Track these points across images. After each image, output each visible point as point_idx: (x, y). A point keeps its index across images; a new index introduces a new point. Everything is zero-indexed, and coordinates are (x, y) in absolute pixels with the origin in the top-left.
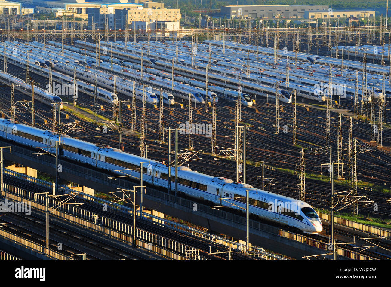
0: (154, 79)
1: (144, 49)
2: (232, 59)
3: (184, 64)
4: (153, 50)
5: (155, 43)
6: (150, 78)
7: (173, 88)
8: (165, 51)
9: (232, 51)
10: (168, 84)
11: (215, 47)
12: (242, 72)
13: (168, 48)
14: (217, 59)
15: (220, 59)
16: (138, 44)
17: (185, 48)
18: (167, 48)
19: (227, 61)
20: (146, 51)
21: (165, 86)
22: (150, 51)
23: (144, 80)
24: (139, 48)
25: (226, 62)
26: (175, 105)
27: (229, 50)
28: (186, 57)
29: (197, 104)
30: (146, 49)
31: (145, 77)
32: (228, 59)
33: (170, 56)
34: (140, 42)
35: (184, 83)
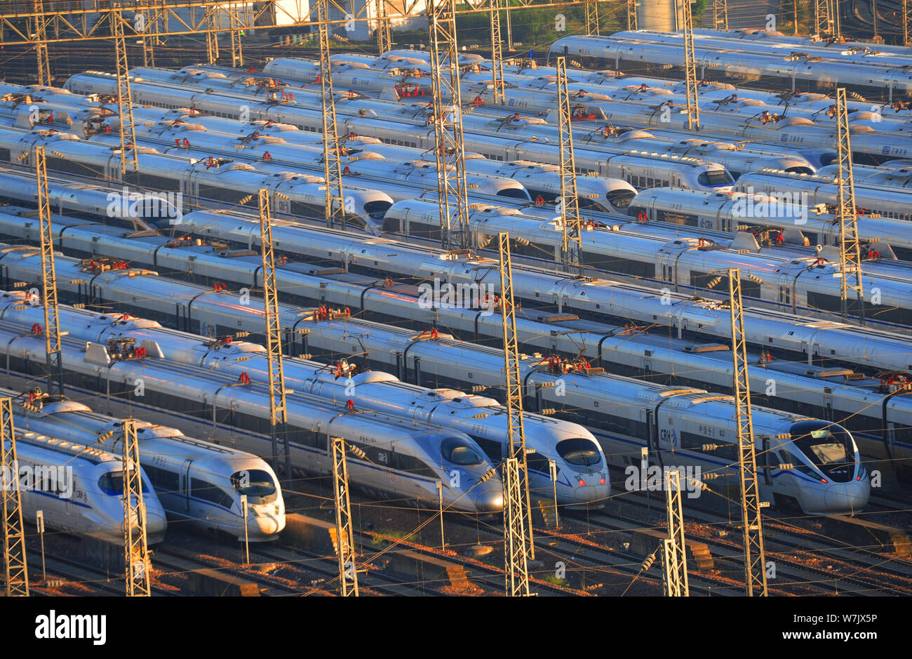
0: (142, 355)
1: (101, 128)
2: (750, 161)
3: (391, 227)
4: (166, 136)
5: (187, 79)
6: (113, 349)
7: (279, 411)
8: (254, 136)
9: (760, 101)
10: (246, 382)
11: (635, 82)
12: (811, 261)
13: (288, 113)
14: (638, 168)
15: (663, 171)
16: (62, 100)
17: (408, 104)
18: (273, 112)
19: (708, 180)
20: (110, 142)
21: (226, 398)
22: (136, 147)
23: (71, 361)
24: (62, 124)
25: (704, 193)
26: (287, 537)
27: (732, 99)
28: (406, 176)
29: (455, 517)
30: (114, 131)
31: (75, 343)
32: (717, 167)
33: (290, 174)
34: (77, 79)
35: (363, 364)
